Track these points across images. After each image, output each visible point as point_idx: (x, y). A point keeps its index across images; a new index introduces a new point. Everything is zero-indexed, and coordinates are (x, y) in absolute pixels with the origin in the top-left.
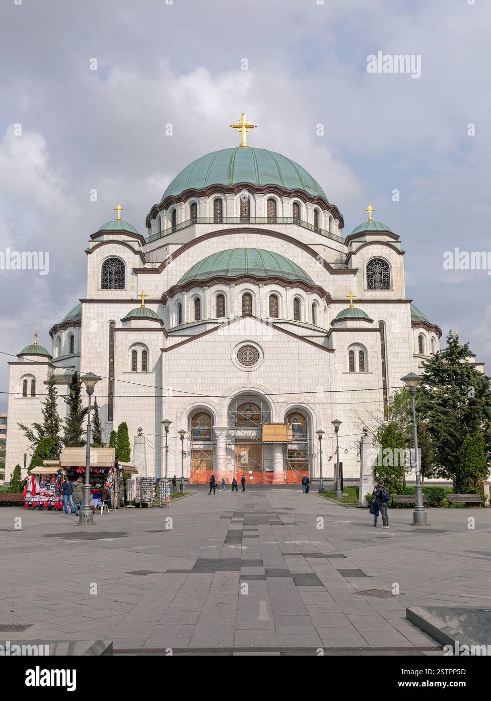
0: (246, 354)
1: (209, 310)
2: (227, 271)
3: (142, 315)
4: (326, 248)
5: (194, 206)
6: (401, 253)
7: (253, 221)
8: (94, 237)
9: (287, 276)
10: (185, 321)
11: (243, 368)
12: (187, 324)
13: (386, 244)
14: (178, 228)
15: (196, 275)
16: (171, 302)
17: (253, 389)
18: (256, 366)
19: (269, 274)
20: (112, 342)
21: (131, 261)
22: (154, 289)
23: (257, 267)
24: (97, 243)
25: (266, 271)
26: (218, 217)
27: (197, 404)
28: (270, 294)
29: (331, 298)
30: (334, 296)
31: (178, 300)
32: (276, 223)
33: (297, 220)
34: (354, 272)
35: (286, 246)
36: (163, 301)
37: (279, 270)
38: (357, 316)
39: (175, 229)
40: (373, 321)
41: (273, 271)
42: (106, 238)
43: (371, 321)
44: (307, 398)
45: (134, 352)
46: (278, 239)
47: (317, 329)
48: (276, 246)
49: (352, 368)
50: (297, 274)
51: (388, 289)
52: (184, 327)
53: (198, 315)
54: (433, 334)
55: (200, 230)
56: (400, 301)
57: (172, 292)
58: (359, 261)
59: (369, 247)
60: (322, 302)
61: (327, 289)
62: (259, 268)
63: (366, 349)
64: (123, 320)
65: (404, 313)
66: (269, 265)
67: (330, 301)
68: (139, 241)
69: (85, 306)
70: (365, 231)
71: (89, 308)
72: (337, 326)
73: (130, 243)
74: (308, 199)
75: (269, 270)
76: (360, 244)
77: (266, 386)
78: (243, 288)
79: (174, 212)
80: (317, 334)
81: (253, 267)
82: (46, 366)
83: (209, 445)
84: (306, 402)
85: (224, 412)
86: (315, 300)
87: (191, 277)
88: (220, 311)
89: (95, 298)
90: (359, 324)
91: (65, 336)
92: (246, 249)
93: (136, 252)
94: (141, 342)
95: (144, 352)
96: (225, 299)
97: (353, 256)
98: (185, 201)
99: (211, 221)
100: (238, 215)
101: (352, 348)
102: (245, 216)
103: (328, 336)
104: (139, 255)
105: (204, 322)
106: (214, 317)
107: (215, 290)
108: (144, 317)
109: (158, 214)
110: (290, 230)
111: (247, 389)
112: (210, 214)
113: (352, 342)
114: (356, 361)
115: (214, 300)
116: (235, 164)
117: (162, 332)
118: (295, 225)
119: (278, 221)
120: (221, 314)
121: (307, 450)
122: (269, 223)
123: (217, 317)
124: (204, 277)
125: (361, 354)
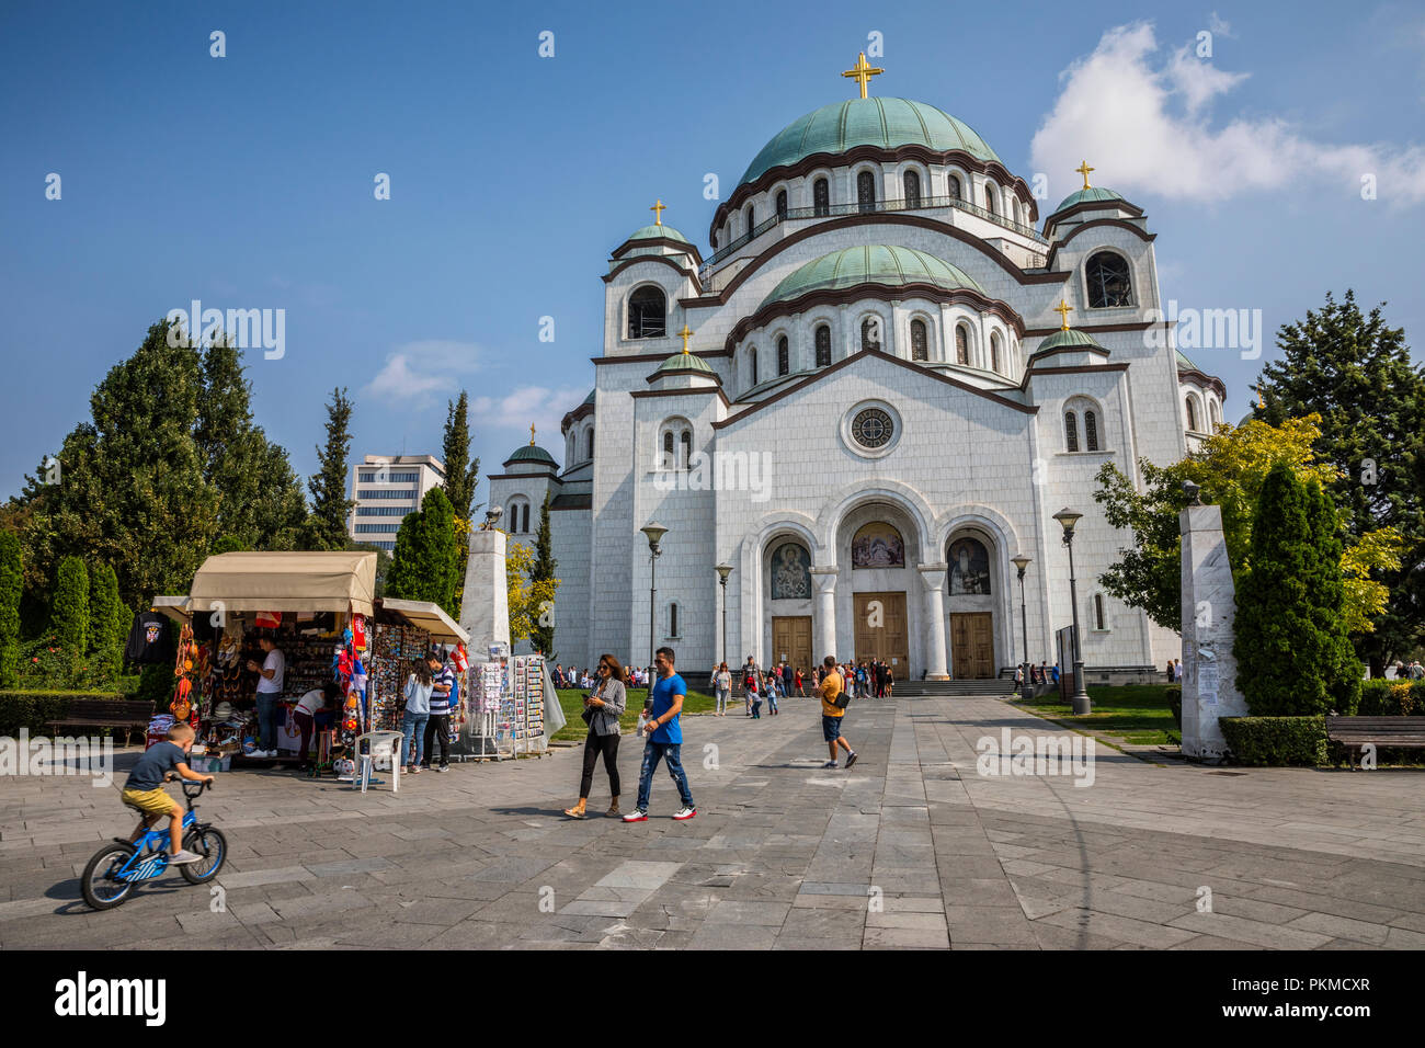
0: (868, 425)
1: (803, 357)
2: (834, 282)
3: (681, 367)
4: (1009, 244)
5: (782, 198)
6: (1149, 238)
7: (879, 206)
8: (617, 255)
9: (942, 286)
10: (762, 379)
11: (864, 451)
12: (765, 383)
13: (1121, 223)
14: (755, 235)
16: (741, 350)
17: (882, 493)
18: (887, 449)
19: (908, 280)
21: (675, 287)
22: (714, 332)
23: (887, 271)
24: (622, 263)
25: (903, 276)
26: (822, 207)
27: (778, 527)
28: (912, 317)
29: (1024, 327)
30: (1028, 323)
31: (752, 343)
32: (918, 207)
33: (956, 201)
34: (1063, 277)
35: (939, 241)
36: (728, 352)
37: (927, 275)
39: (751, 235)
40: (1111, 354)
41: (917, 277)
42: (634, 253)
43: (1105, 352)
44: (986, 506)
45: (669, 434)
46: (924, 229)
47: (1001, 380)
48: (921, 242)
49: (1073, 445)
51: (1129, 305)
52: (761, 388)
53: (783, 367)
54: (1212, 394)
55: (788, 229)
57: (740, 332)
58: (1073, 258)
59: (1090, 231)
60: (1009, 335)
61: (1015, 310)
62: (891, 272)
63: (1098, 406)
64: (650, 379)
66: (909, 269)
67: (1023, 332)
68: (691, 255)
69: (601, 369)
70: (1079, 205)
73: (674, 259)
74: (973, 166)
75: (909, 276)
76: (1072, 227)
77: (908, 486)
78: (862, 310)
79: (751, 212)
81: (879, 273)
82: (546, 480)
83: (805, 606)
84: (986, 515)
85: (831, 539)
86: (994, 328)
87: (772, 301)
88: (823, 356)
89: (618, 354)
90: (1083, 358)
91: (580, 430)
92: (867, 246)
93: (684, 272)
94: (680, 415)
95: (686, 434)
96: (831, 332)
97: (1060, 250)
98: (767, 189)
99: (809, 213)
100: (854, 201)
101: (1071, 407)
102: (866, 201)
103: (1023, 388)
104: (688, 277)
105: (792, 376)
106: (812, 368)
107: (813, 317)
108: (684, 370)
109: (726, 218)
110: (944, 218)
111: (871, 493)
112: (808, 204)
113: (1073, 395)
114: (1080, 433)
115: (812, 337)
116: (848, 121)
117: (716, 396)
118: (952, 209)
119: (923, 204)
120: (825, 360)
121: (990, 613)
122: (908, 208)
123: (817, 365)
124: (794, 298)
125: (1090, 416)
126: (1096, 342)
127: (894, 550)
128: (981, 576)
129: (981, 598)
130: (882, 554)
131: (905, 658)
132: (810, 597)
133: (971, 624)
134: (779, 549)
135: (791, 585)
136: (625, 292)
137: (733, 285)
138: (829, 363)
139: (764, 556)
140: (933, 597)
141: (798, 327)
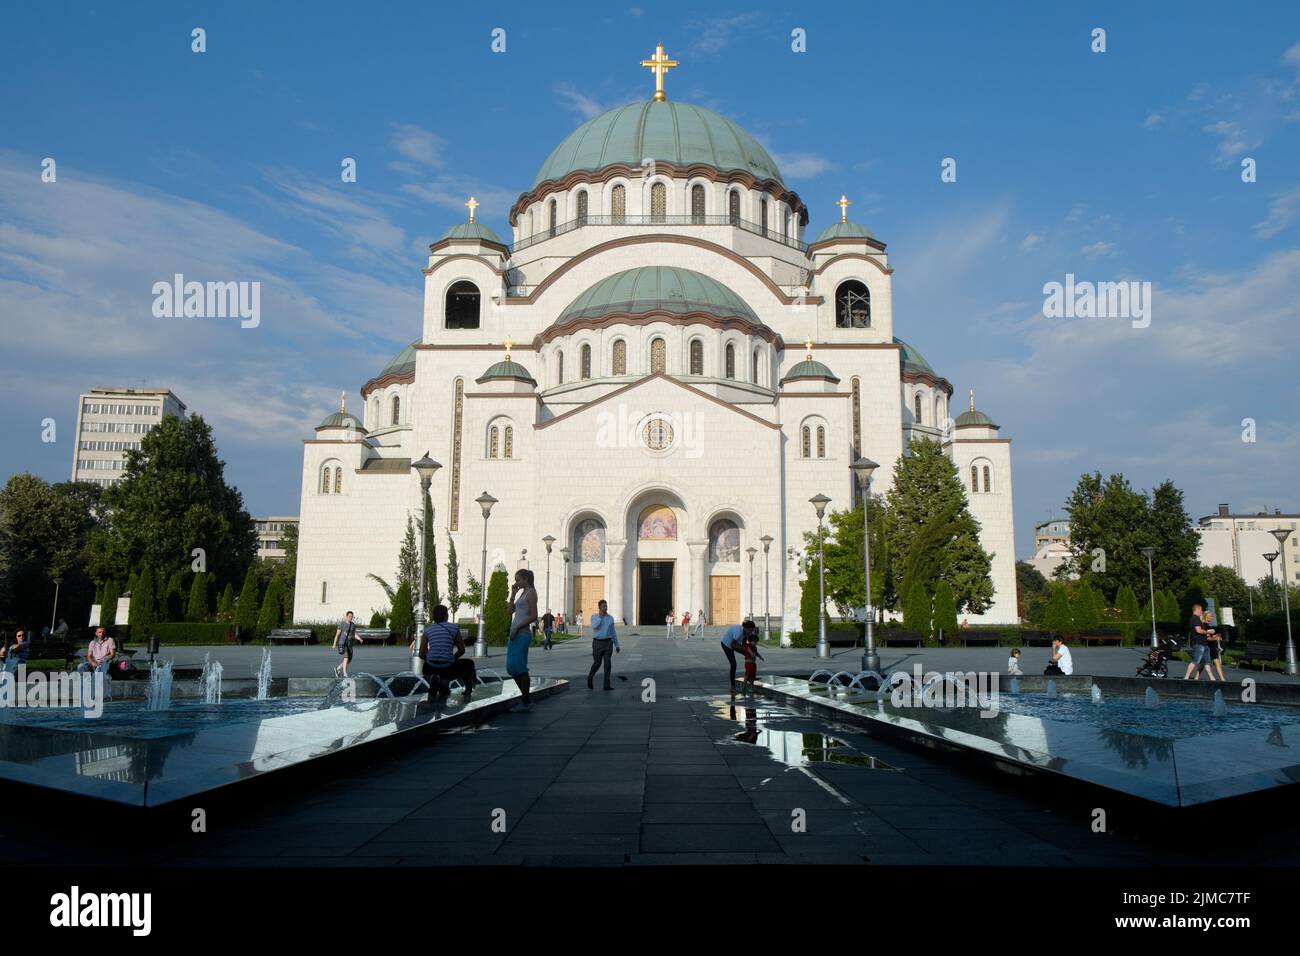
1: (601, 364)
2: (630, 304)
3: (507, 374)
4: (775, 260)
5: (582, 198)
6: (888, 272)
7: (669, 220)
8: (435, 248)
9: (717, 312)
10: (567, 379)
11: (650, 452)
12: (570, 383)
13: (866, 257)
14: (557, 232)
15: (584, 311)
16: (548, 349)
17: (664, 485)
19: (692, 308)
20: (459, 410)
21: (489, 286)
22: (523, 328)
23: (673, 299)
24: (441, 258)
25: (686, 304)
26: (618, 216)
27: (582, 508)
28: (692, 339)
29: (781, 342)
30: (786, 338)
31: (559, 346)
32: (703, 223)
34: (819, 301)
35: (718, 261)
36: (536, 346)
37: (706, 302)
38: (816, 374)
39: (553, 232)
40: (839, 380)
41: (697, 304)
42: (452, 250)
43: (836, 381)
45: (495, 429)
46: (705, 250)
47: (759, 390)
48: (703, 261)
49: (807, 452)
50: (733, 307)
51: (867, 327)
52: (566, 388)
53: (586, 372)
54: (939, 392)
55: (592, 236)
56: (883, 346)
57: (549, 335)
58: (826, 286)
59: (842, 262)
60: (767, 351)
61: (775, 329)
62: (677, 299)
63: (826, 423)
64: (479, 381)
65: (889, 363)
66: (691, 294)
67: (780, 346)
68: (502, 254)
69: (420, 354)
70: (835, 238)
71: (426, 359)
72: (789, 388)
73: (489, 258)
74: (754, 183)
75: (691, 303)
76: (828, 258)
77: (683, 480)
78: (652, 331)
79: (554, 203)
81: (668, 299)
82: (361, 446)
83: (599, 568)
85: (621, 519)
86: (757, 346)
87: (577, 312)
88: (619, 365)
89: (436, 343)
90: (819, 386)
91: (385, 397)
92: (658, 269)
93: (497, 272)
94: (505, 413)
95: (508, 429)
96: (628, 347)
97: (816, 277)
98: (569, 189)
99: (608, 221)
100: (648, 211)
101: (806, 423)
102: (658, 213)
103: (775, 403)
104: (501, 277)
105: (594, 382)
106: (610, 375)
107: (613, 333)
108: (509, 377)
109: (529, 207)
110: (724, 236)
111: (655, 484)
112: (607, 210)
113: (809, 413)
114: (813, 442)
115: (611, 348)
116: (646, 132)
117: (535, 399)
118: (731, 227)
119: (707, 221)
120: (621, 369)
121: (738, 576)
122: (694, 224)
123: (614, 373)
124: (596, 314)
125: (821, 430)
126: (830, 372)
127: (670, 528)
128: (735, 548)
129: (733, 564)
130: (660, 530)
132: (603, 561)
133: (724, 584)
134: (582, 523)
135: (589, 552)
136: (444, 286)
137: (541, 288)
138: (624, 372)
139: (570, 529)
140: (698, 565)
141: (600, 340)
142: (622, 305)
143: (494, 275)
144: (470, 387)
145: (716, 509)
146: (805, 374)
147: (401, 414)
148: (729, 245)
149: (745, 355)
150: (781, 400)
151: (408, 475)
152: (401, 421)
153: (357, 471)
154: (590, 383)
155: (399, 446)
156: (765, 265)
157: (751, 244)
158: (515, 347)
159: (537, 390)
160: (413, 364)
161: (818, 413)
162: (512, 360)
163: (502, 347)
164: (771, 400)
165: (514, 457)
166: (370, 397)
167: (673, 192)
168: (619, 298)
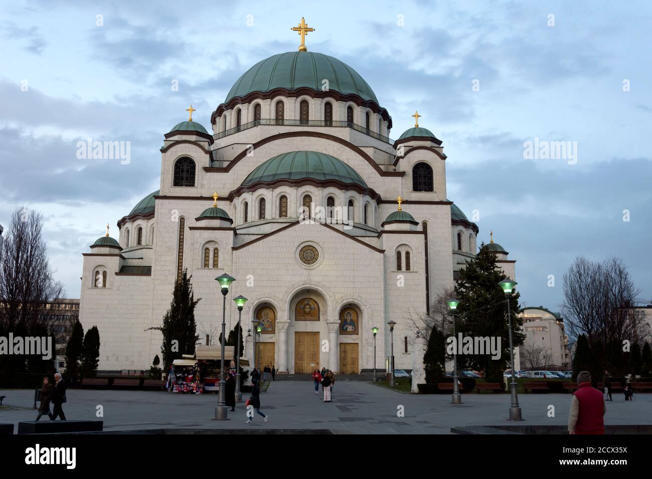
0: (307, 253)
1: (271, 210)
2: (290, 174)
3: (215, 215)
4: (377, 150)
5: (257, 108)
6: (443, 158)
7: (310, 123)
8: (168, 136)
9: (344, 180)
10: (250, 219)
11: (304, 266)
12: (252, 222)
13: (431, 149)
14: (242, 128)
15: (261, 177)
16: (238, 201)
17: (312, 286)
18: (315, 265)
19: (328, 178)
20: (182, 237)
21: (201, 159)
22: (222, 187)
23: (316, 172)
24: (171, 142)
25: (324, 174)
26: (279, 119)
27: (262, 299)
28: (328, 196)
29: (380, 199)
30: (383, 196)
31: (245, 199)
32: (331, 126)
33: (350, 123)
34: (402, 174)
35: (342, 149)
36: (230, 198)
37: (336, 173)
38: (405, 219)
39: (238, 128)
41: (331, 175)
42: (178, 138)
43: (417, 224)
44: (359, 295)
45: (207, 250)
46: (334, 142)
47: (368, 229)
48: (333, 149)
49: (399, 267)
50: (352, 177)
51: (432, 191)
52: (250, 224)
53: (262, 214)
54: (471, 231)
55: (263, 131)
56: (441, 203)
57: (238, 192)
58: (407, 165)
59: (416, 151)
60: (373, 203)
61: (377, 191)
62: (319, 172)
63: (411, 249)
64: (197, 219)
65: (445, 214)
66: (328, 168)
67: (380, 201)
68: (209, 141)
69: (157, 201)
70: (412, 136)
71: (162, 204)
72: (388, 227)
73: (201, 143)
74: (361, 103)
75: (328, 174)
76: (408, 149)
77: (325, 283)
78: (304, 191)
79: (239, 111)
80: (369, 234)
81: (313, 171)
82: (118, 258)
83: (272, 338)
84: (359, 299)
85: (287, 307)
86: (367, 201)
87: (257, 178)
88: (283, 211)
89: (168, 195)
90: (406, 227)
91: (134, 228)
92: (306, 152)
93: (207, 152)
94: (214, 240)
95: (216, 249)
96: (289, 200)
97: (401, 160)
98: (250, 102)
99: (273, 122)
100: (298, 117)
101: (399, 249)
102: (304, 118)
103: (379, 237)
104: (209, 155)
105: (268, 221)
106: (277, 217)
107: (279, 192)
108: (217, 217)
109: (224, 113)
110: (345, 133)
111: (307, 286)
112: (273, 116)
113: (400, 243)
114: (403, 262)
115: (278, 201)
116: (296, 69)
117: (232, 232)
118: (349, 128)
119: (334, 124)
120: (284, 214)
121: (358, 343)
122: (326, 126)
123: (280, 217)
124: (269, 179)
125: (408, 254)
126: (412, 218)
129: (354, 337)
131: (318, 364)
132: (274, 334)
133: (348, 348)
134: (262, 309)
136: (173, 159)
137: (233, 163)
138: (286, 216)
139: (254, 313)
140: (333, 336)
141: (271, 196)
142: (286, 174)
143: (204, 154)
144: (190, 222)
145: (345, 302)
146: (398, 219)
147: (143, 239)
148: (347, 139)
149: (360, 207)
150: (384, 235)
151: (149, 277)
152: (143, 243)
153: (117, 274)
154: (265, 222)
155: (142, 258)
156: (369, 152)
157: (360, 139)
158: (219, 199)
159: (233, 226)
160: (154, 207)
161: (407, 243)
162: (218, 207)
163: (211, 199)
164: (377, 235)
165: (219, 267)
166: (124, 228)
167: (313, 106)
168: (283, 170)
